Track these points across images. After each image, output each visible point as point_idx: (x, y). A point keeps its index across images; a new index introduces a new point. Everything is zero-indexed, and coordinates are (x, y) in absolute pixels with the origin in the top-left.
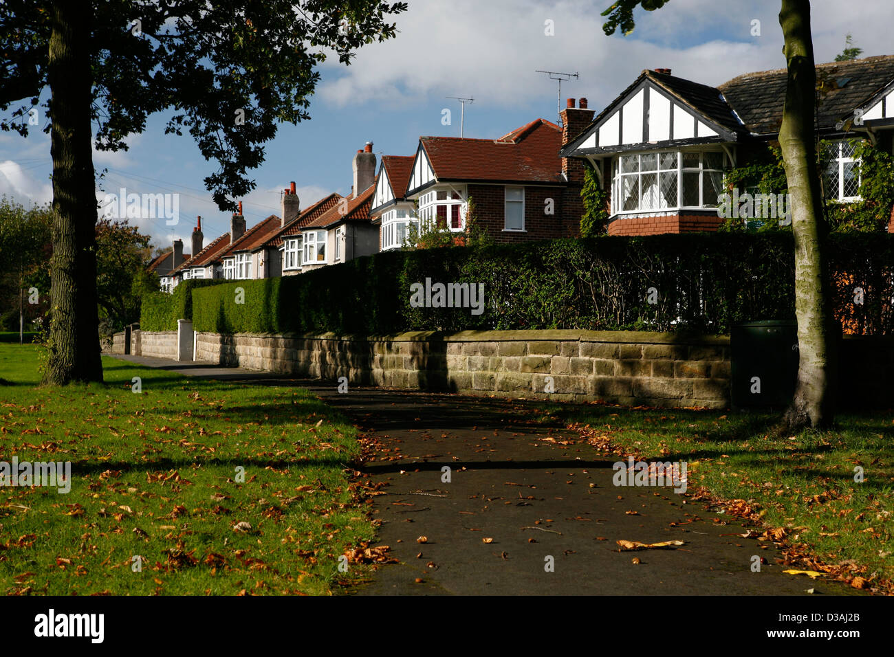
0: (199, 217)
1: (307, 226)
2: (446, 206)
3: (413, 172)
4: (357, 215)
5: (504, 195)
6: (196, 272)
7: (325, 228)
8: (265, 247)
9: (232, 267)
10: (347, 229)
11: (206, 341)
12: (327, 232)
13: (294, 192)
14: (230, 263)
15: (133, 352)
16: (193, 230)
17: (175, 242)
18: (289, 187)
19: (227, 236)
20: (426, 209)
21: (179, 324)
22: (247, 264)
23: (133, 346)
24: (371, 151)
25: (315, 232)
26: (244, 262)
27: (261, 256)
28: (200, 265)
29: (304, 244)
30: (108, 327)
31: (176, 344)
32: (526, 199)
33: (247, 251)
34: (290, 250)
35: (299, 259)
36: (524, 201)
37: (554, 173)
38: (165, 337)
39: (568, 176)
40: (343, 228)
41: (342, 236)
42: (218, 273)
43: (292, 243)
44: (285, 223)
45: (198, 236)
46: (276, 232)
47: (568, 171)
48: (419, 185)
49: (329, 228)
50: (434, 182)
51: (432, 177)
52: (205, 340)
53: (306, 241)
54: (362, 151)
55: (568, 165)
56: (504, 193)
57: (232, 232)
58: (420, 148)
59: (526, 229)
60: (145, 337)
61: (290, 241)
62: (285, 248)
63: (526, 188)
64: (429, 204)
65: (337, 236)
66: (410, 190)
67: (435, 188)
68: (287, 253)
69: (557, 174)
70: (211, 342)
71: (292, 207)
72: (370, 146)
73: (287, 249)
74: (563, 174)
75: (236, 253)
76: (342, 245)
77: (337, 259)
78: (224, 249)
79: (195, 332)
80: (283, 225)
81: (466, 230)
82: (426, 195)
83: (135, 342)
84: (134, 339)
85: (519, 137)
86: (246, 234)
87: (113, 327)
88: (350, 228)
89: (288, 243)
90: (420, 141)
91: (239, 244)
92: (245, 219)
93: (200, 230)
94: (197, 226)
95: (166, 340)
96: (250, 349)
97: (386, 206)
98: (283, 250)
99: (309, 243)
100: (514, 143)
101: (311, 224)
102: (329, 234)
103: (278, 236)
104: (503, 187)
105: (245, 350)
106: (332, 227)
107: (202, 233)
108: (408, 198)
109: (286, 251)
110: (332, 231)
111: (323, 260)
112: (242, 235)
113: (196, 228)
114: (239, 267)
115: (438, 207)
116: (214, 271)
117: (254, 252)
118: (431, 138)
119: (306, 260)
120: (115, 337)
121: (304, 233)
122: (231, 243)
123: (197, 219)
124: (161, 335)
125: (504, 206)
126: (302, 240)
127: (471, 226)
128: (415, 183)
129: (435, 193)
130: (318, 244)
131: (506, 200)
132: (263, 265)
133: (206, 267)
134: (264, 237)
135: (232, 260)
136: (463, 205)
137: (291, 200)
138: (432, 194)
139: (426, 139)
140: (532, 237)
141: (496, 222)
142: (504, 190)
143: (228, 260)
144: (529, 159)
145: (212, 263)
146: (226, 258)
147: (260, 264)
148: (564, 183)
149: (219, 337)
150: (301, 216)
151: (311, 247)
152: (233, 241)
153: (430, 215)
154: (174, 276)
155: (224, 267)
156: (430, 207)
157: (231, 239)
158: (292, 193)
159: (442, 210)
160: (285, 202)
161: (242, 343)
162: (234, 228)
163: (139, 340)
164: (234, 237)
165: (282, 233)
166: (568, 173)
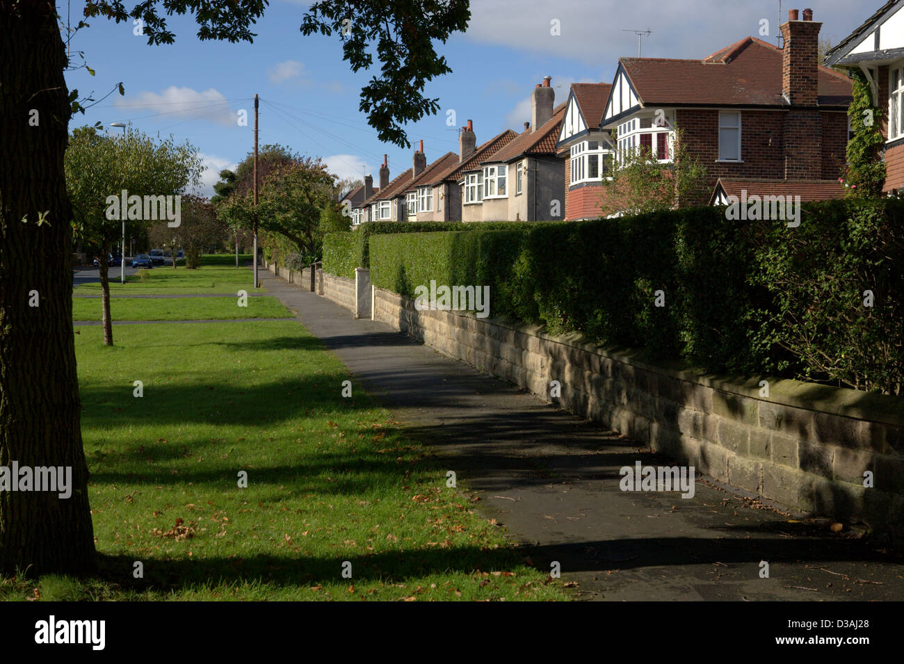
0: (386, 155)
1: (486, 161)
2: (650, 135)
3: (610, 98)
4: (539, 149)
5: (718, 121)
6: (382, 205)
7: (505, 163)
8: (446, 181)
9: (415, 200)
10: (529, 163)
11: (386, 300)
12: (507, 166)
13: (471, 129)
14: (413, 197)
15: (317, 291)
16: (380, 167)
17: (366, 177)
18: (467, 125)
19: (410, 171)
20: (627, 138)
21: (356, 273)
22: (428, 198)
23: (317, 285)
24: (549, 85)
25: (496, 167)
26: (425, 196)
27: (442, 190)
28: (386, 198)
29: (484, 178)
30: (297, 262)
31: (354, 295)
32: (742, 125)
33: (428, 186)
34: (470, 185)
35: (479, 193)
36: (740, 126)
37: (773, 96)
38: (344, 284)
39: (790, 98)
40: (525, 162)
41: (524, 170)
42: (402, 205)
43: (472, 177)
44: (463, 158)
45: (384, 172)
46: (454, 168)
47: (790, 92)
48: (619, 112)
49: (510, 162)
50: (638, 108)
51: (635, 102)
52: (384, 297)
53: (487, 176)
54: (541, 85)
55: (790, 86)
56: (718, 118)
57: (414, 168)
58: (619, 71)
59: (742, 159)
60: (326, 280)
61: (470, 176)
62: (465, 182)
63: (742, 112)
64: (630, 134)
65: (519, 170)
66: (606, 118)
67: (638, 116)
68: (468, 188)
69: (777, 96)
70: (391, 302)
71: (469, 144)
72: (548, 80)
73: (468, 183)
74: (784, 96)
75: (418, 187)
76: (524, 179)
77: (518, 193)
78: (407, 184)
79: (373, 286)
80: (461, 160)
81: (675, 160)
82: (627, 123)
83: (319, 281)
84: (318, 278)
85: (730, 57)
86: (426, 170)
87: (302, 262)
88: (532, 162)
89: (468, 178)
90: (620, 63)
91: (420, 178)
92: (426, 156)
93: (386, 166)
94: (384, 163)
95: (345, 287)
96: (440, 325)
97: (575, 138)
98: (463, 184)
99: (489, 178)
100: (724, 63)
101: (490, 159)
102: (509, 169)
103: (457, 171)
104: (717, 111)
105: (433, 324)
106: (513, 161)
107: (388, 170)
108: (604, 128)
109: (466, 186)
110: (513, 165)
111: (504, 194)
112: (423, 170)
113: (383, 165)
114: (421, 200)
115: (642, 136)
116: (399, 203)
117: (434, 187)
118: (631, 60)
119: (487, 195)
120: (303, 272)
121: (484, 169)
122: (413, 178)
123: (384, 157)
124: (340, 280)
125: (717, 133)
126: (483, 175)
127: (680, 157)
128: (614, 110)
129: (638, 121)
130: (499, 178)
131: (719, 126)
132: (444, 199)
133: (391, 200)
134: (443, 172)
135: (415, 194)
136: (670, 132)
137: (468, 137)
138: (634, 121)
139: (626, 60)
140: (750, 168)
141: (709, 151)
142: (717, 115)
143: (411, 194)
144: (744, 81)
145: (396, 196)
146: (409, 192)
147: (440, 198)
148: (786, 107)
149: (399, 298)
150: (478, 152)
151: (492, 181)
152: (416, 176)
153: (632, 145)
154: (365, 207)
155: (407, 201)
156: (631, 137)
157: (414, 174)
158: (469, 130)
159: (646, 139)
160: (463, 139)
161: (429, 314)
162: (416, 165)
163: (322, 280)
164: (416, 173)
165: (461, 168)
166: (791, 95)
